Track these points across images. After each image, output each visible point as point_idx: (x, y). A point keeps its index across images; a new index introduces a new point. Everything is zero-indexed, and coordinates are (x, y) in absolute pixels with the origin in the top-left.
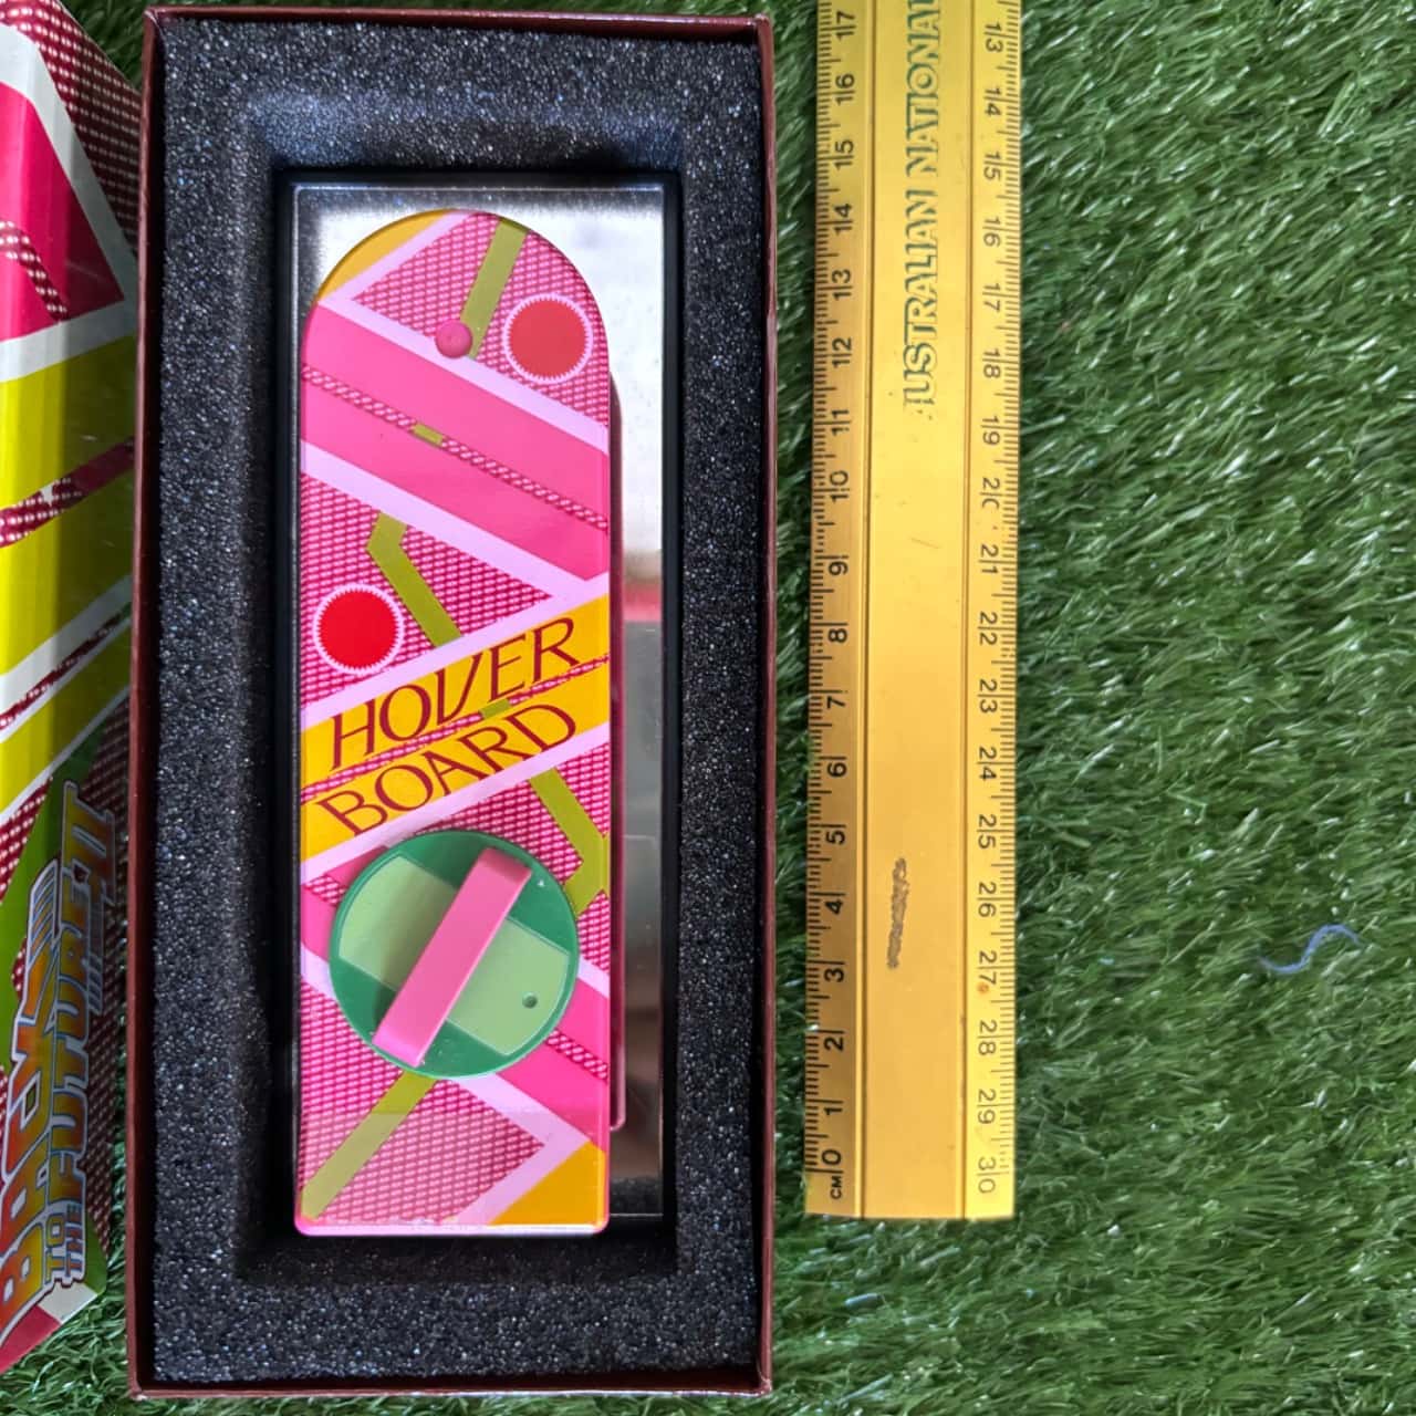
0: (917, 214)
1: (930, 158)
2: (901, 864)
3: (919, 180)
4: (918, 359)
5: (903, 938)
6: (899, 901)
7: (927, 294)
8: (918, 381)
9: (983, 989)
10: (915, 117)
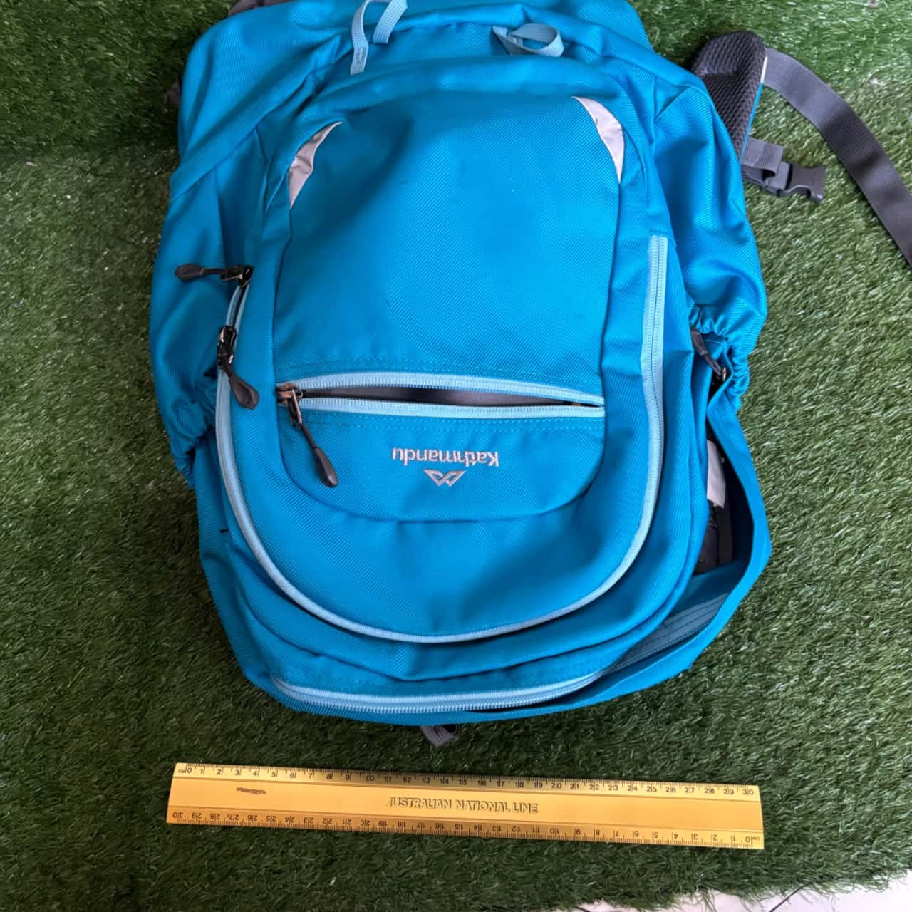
0: (444, 803)
1: (460, 807)
2: (264, 792)
3: (454, 804)
4: (403, 802)
5: (244, 793)
6: (255, 792)
7: (421, 805)
8: (397, 801)
9: (228, 815)
10: (472, 804)
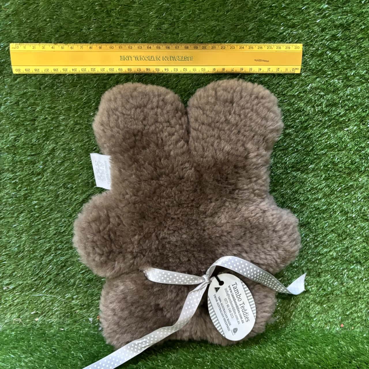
0: (166, 59)
1: (158, 57)
2: (255, 60)
3: (161, 59)
5: (265, 60)
6: (260, 60)
7: (178, 58)
8: (190, 59)
9: (272, 48)
10: (152, 59)
